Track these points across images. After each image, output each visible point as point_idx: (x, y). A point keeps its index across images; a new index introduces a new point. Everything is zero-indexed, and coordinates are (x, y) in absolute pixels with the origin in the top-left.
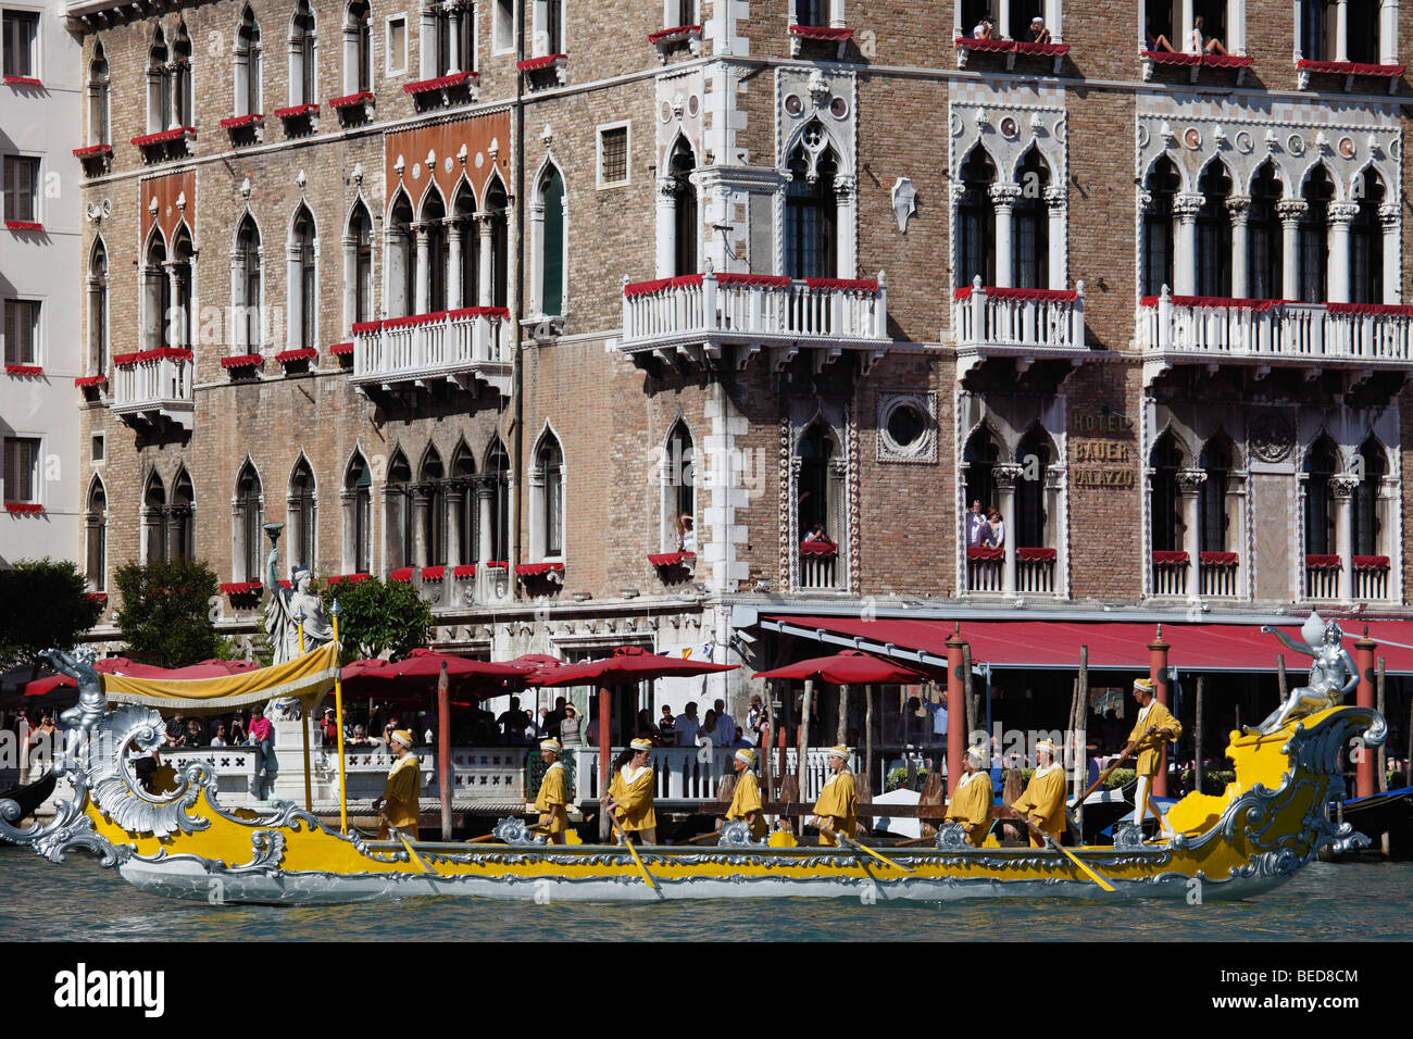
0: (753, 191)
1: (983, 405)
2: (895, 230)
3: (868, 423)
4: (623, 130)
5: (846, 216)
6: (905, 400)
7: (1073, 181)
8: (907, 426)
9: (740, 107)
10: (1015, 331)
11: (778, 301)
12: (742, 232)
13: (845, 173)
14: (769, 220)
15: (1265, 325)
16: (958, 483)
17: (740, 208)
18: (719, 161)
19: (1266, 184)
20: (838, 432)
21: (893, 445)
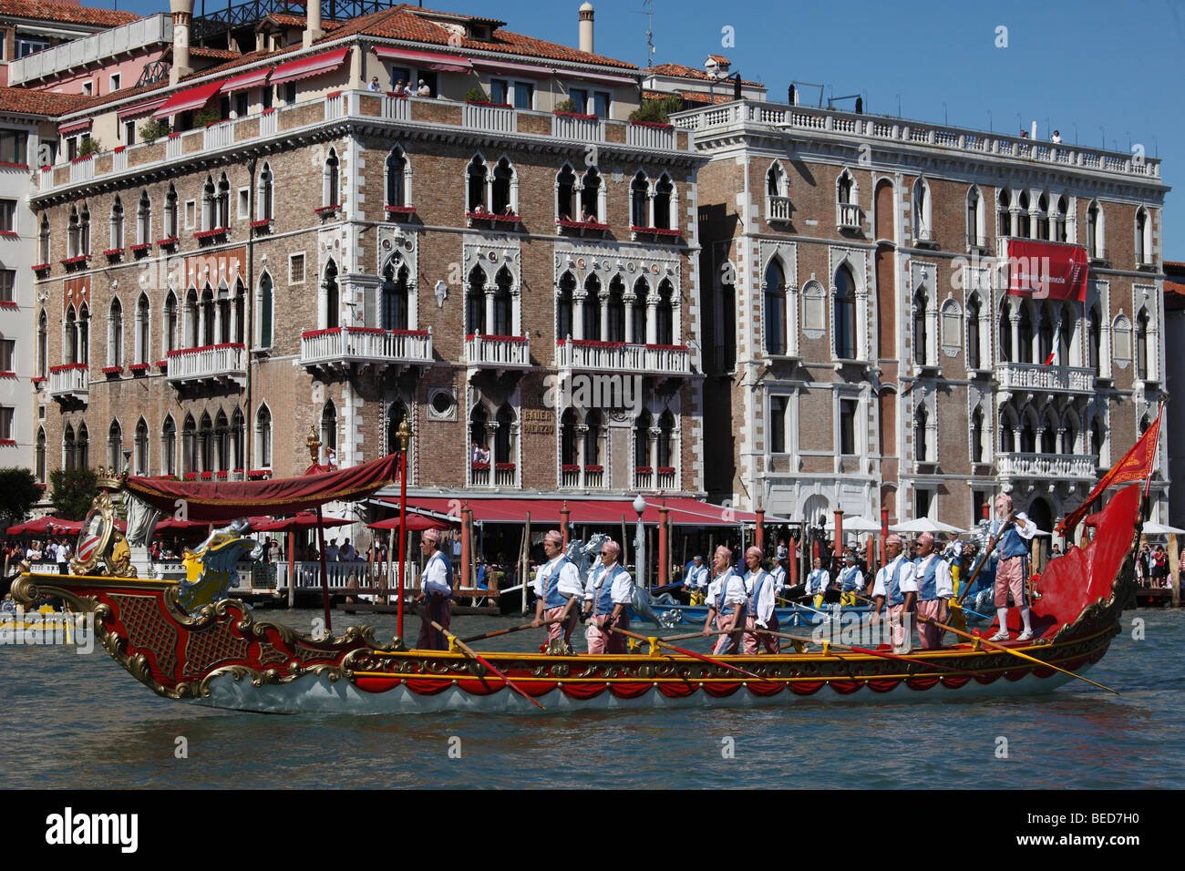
0: (366, 287)
1: (480, 393)
2: (437, 306)
3: (423, 401)
4: (302, 256)
5: (412, 299)
6: (441, 390)
7: (524, 283)
8: (442, 403)
9: (360, 245)
10: (495, 356)
11: (378, 341)
12: (361, 307)
13: (412, 278)
14: (374, 301)
15: (617, 354)
16: (467, 431)
17: (360, 295)
18: (349, 272)
19: (617, 286)
20: (408, 406)
21: (435, 412)
